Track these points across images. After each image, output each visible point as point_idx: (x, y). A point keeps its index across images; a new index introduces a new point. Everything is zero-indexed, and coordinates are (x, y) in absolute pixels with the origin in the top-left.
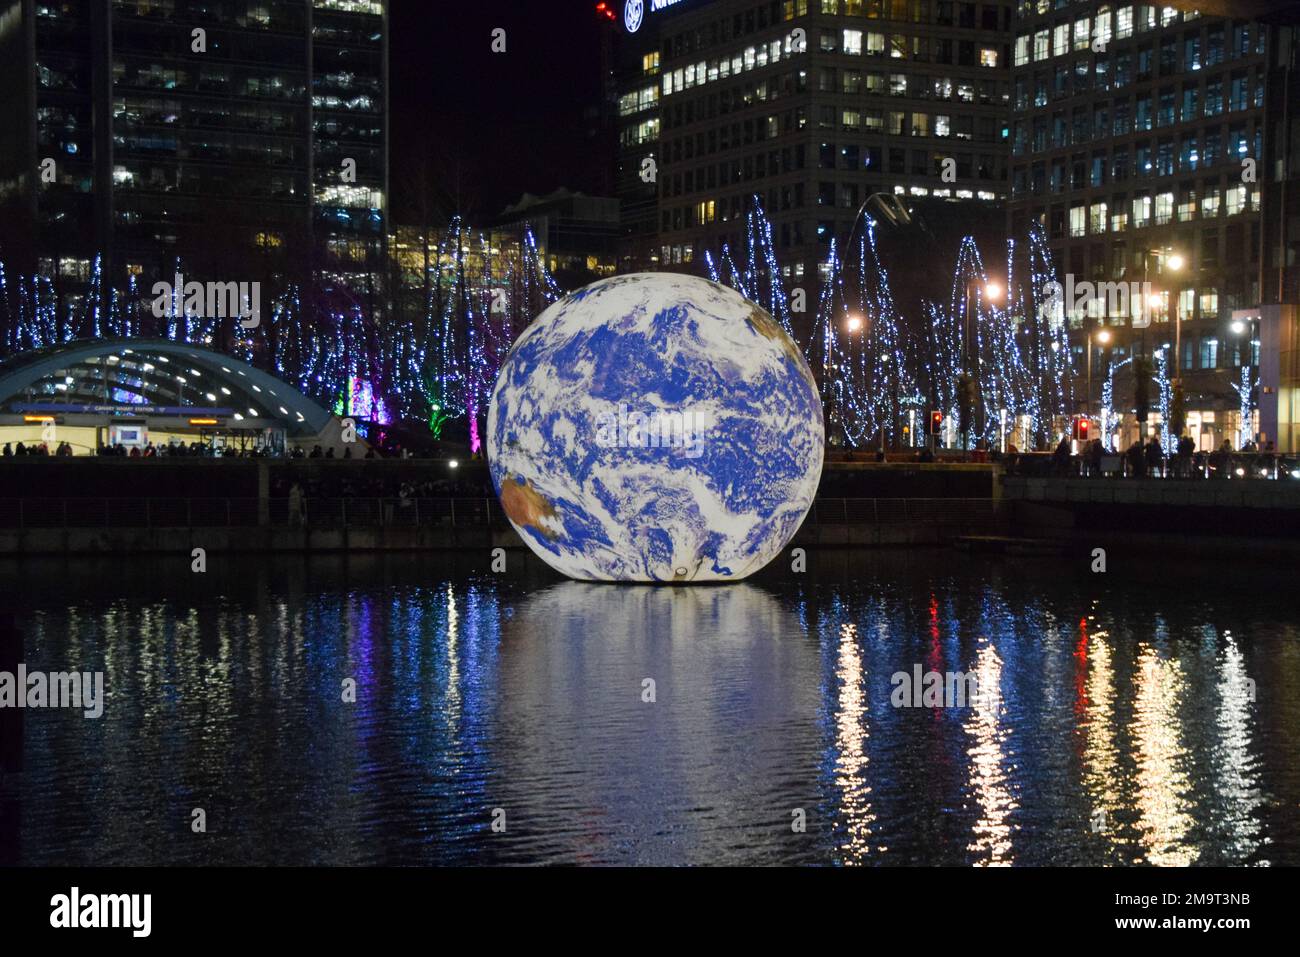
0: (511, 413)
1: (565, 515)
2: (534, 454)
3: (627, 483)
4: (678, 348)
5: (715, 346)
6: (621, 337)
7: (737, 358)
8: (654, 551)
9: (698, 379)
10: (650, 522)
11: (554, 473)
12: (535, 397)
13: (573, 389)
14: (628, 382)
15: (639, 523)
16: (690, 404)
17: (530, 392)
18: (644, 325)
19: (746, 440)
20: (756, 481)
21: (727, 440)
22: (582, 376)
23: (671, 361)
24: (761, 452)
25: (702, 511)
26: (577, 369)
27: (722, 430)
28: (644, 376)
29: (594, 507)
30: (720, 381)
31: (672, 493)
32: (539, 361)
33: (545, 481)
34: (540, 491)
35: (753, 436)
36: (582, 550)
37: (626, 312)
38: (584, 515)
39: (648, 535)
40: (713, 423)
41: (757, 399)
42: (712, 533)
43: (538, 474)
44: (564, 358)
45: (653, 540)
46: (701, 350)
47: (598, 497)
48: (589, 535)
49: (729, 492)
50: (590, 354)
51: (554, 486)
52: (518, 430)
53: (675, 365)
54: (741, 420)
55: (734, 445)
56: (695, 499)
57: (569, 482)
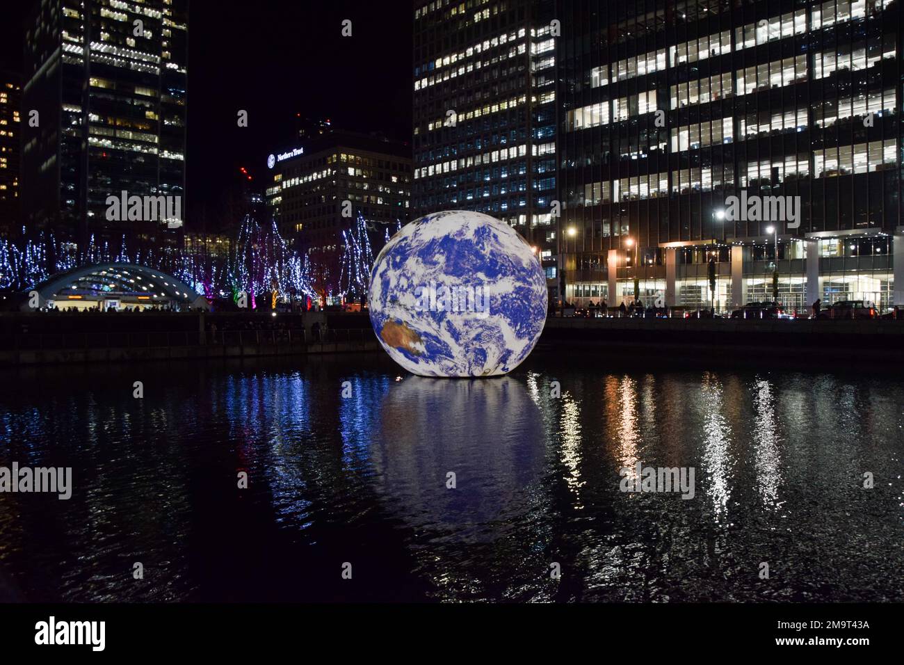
0: (393, 284)
1: (427, 341)
2: (409, 307)
3: (466, 323)
4: (490, 248)
5: (508, 247)
6: (458, 242)
7: (519, 254)
8: (476, 361)
9: (503, 265)
10: (477, 345)
11: (422, 318)
12: (409, 275)
13: (433, 270)
14: (466, 266)
15: (471, 345)
16: (501, 278)
17: (405, 272)
18: (470, 235)
19: (527, 299)
20: (530, 321)
21: (518, 299)
22: (439, 263)
23: (488, 255)
24: (533, 306)
25: (505, 338)
26: (435, 259)
27: (517, 293)
28: (475, 263)
29: (446, 337)
30: (514, 267)
31: (491, 329)
32: (409, 255)
33: (416, 323)
34: (413, 328)
35: (530, 297)
36: (434, 361)
37: (459, 228)
38: (439, 341)
39: (475, 352)
40: (511, 289)
41: (530, 277)
42: (507, 350)
43: (411, 319)
44: (426, 253)
45: (477, 354)
46: (502, 250)
47: (449, 331)
48: (440, 352)
49: (518, 328)
50: (442, 251)
51: (421, 325)
52: (399, 294)
53: (491, 257)
54: (525, 288)
55: (521, 301)
56: (502, 331)
57: (431, 323)
